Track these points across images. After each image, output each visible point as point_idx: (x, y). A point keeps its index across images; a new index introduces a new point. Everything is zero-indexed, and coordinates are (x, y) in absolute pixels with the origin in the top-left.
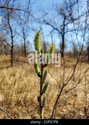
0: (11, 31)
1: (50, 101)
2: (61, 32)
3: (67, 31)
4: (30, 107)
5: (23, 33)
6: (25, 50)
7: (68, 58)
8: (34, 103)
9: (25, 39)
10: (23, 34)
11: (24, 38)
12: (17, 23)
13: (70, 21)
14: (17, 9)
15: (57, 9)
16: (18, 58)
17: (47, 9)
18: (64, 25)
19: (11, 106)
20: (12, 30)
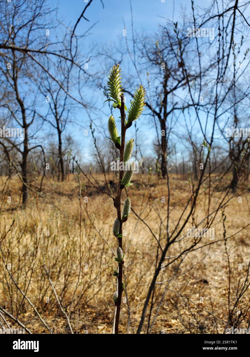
0: (23, 111)
1: (133, 299)
2: (157, 110)
3: (174, 109)
4: (77, 316)
5: (56, 115)
6: (61, 161)
7: (178, 179)
8: (88, 307)
9: (60, 132)
10: (56, 117)
11: (58, 128)
12: (39, 88)
13: (180, 82)
14: (39, 52)
15: (144, 51)
16: (41, 184)
17: (119, 51)
18: (166, 93)
19: (24, 317)
20: (25, 106)
